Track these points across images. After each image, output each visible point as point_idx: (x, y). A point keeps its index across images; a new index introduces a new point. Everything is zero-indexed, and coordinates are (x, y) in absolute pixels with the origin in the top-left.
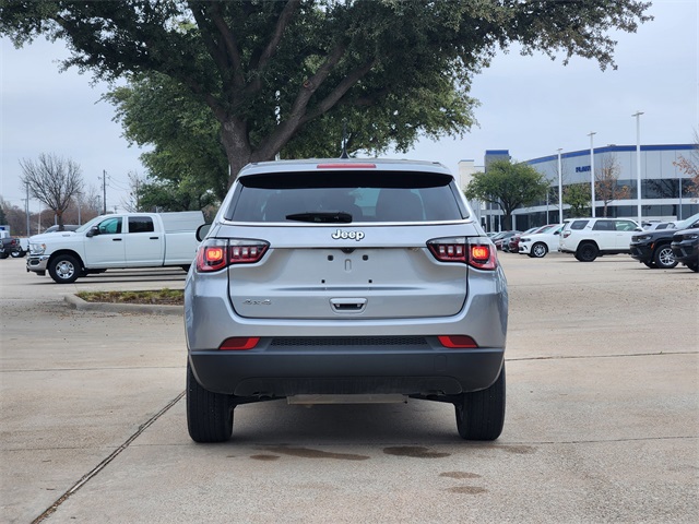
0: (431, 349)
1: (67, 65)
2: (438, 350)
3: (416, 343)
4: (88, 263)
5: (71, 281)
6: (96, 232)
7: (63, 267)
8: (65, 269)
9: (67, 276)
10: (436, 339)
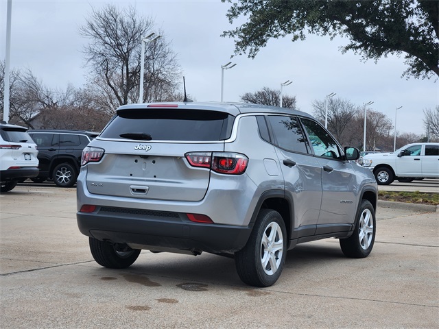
0: (181, 221)
1: (347, 48)
2: (185, 222)
3: (173, 217)
4: (398, 173)
5: (387, 184)
6: (403, 154)
7: (382, 175)
8: (383, 176)
9: (384, 181)
10: (186, 216)
